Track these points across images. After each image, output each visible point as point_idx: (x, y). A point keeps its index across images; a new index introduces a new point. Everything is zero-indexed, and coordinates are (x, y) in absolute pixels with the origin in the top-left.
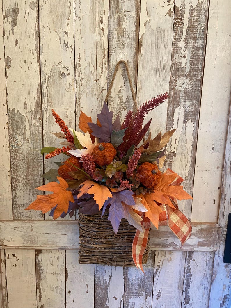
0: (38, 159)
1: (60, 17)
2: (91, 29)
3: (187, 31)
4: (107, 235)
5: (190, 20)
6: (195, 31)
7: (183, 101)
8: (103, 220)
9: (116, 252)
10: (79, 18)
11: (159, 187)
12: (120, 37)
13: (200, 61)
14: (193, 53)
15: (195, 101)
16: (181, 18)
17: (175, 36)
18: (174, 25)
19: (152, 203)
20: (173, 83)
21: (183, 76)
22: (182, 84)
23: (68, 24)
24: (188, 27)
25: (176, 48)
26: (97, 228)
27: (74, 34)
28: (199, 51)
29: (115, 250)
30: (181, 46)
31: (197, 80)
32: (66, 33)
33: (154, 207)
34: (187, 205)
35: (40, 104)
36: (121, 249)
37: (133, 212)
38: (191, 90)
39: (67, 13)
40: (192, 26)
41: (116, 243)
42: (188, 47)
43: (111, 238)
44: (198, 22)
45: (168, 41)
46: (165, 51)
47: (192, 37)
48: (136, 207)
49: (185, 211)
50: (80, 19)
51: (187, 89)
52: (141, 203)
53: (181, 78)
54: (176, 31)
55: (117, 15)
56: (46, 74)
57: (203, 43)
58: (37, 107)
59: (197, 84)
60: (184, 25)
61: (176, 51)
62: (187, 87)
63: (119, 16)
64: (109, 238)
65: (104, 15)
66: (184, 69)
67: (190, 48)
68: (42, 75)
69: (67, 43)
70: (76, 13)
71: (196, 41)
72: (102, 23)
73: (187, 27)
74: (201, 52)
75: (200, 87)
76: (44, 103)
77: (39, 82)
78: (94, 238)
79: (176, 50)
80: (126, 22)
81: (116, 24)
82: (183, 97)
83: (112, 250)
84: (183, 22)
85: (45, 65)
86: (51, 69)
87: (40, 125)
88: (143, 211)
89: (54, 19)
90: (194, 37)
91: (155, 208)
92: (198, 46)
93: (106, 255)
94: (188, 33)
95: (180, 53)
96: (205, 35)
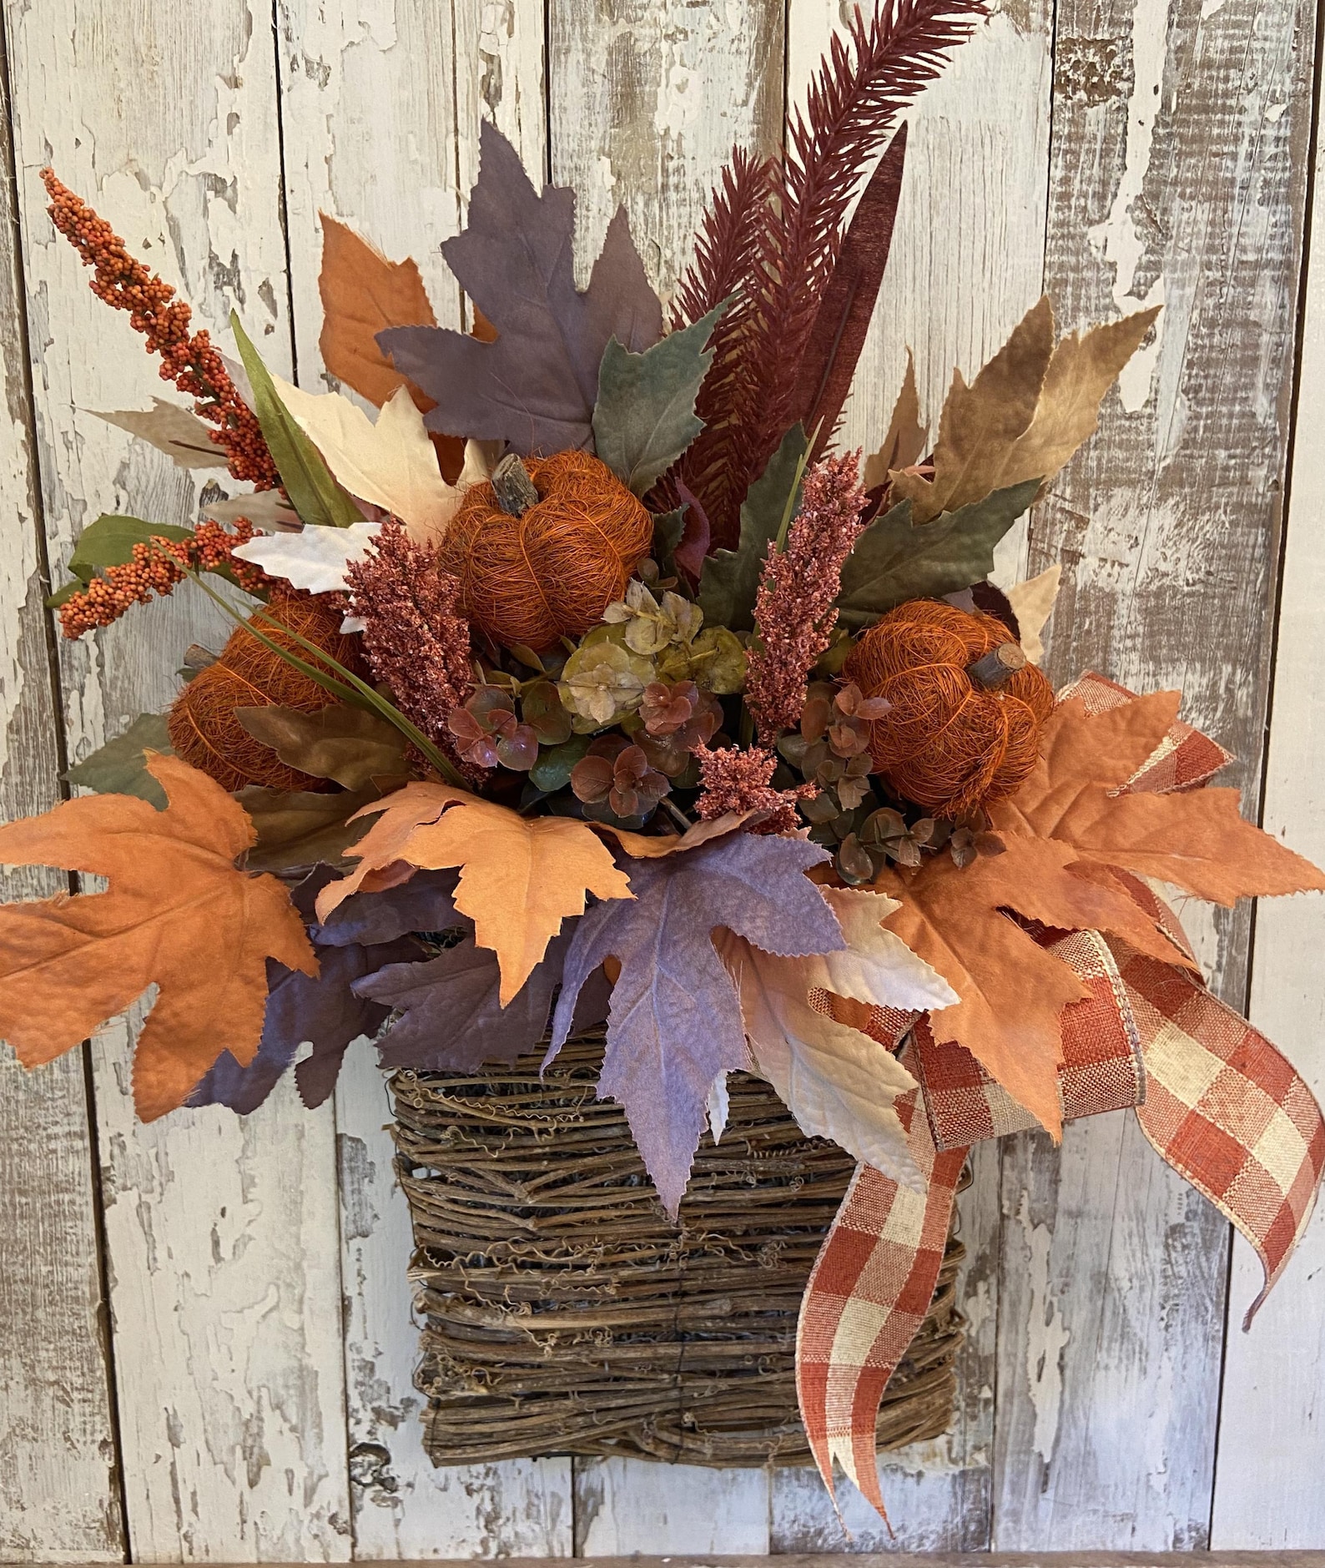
0: (53, 1130)
1: (167, 64)
2: (413, 147)
3: (1157, 139)
4: (623, 1229)
5: (1179, 49)
6: (1221, 139)
7: (1134, 669)
8: (587, 1116)
9: (704, 1359)
10: (319, 71)
11: (1029, 810)
12: (640, 199)
13: (1264, 365)
14: (1210, 302)
15: (1227, 669)
16: (1111, 42)
17: (1066, 181)
18: (1059, 97)
19: (986, 934)
20: (1059, 541)
21: (1131, 484)
22: (1125, 546)
23: (234, 118)
24: (1166, 106)
25: (1076, 269)
26: (548, 1186)
27: (283, 188)
28: (1253, 286)
29: (695, 1349)
30: (1109, 258)
31: (1238, 507)
32: (218, 185)
33: (1003, 957)
34: (1178, 1436)
35: (44, 725)
36: (740, 1338)
37: (827, 1019)
38: (1199, 587)
39: (219, 34)
40: (1192, 95)
41: (703, 1292)
42: (1168, 257)
43: (662, 1259)
44: (1238, 65)
45: (1013, 219)
46: (992, 297)
47: (1196, 183)
48: (848, 981)
49: (1165, 1478)
50: (321, 75)
51: (1167, 581)
52: (891, 935)
53: (1121, 495)
54: (1069, 138)
55: (607, 35)
56: (80, 507)
57: (1287, 224)
58: (22, 752)
59: (1238, 538)
60: (1131, 91)
61: (1077, 298)
62: (1163, 567)
63: (625, 38)
64: (640, 1254)
65: (510, 33)
66: (1138, 433)
67: (1187, 265)
68: (51, 510)
69: (228, 266)
70: (287, 30)
71: (1225, 212)
72: (492, 96)
73: (1157, 102)
74: (1267, 298)
75: (1268, 559)
76: (78, 723)
77: (32, 565)
78: (522, 1266)
79: (1079, 284)
80: (681, 88)
81: (607, 100)
82: (1139, 641)
83: (674, 1350)
84: (1127, 73)
85: (71, 436)
86: (117, 465)
87: (54, 883)
88: (918, 1001)
89: (122, 85)
90: (1215, 183)
91: (1015, 964)
92: (1244, 250)
93: (630, 1386)
94: (1166, 154)
95: (1106, 308)
96: (1294, 164)
